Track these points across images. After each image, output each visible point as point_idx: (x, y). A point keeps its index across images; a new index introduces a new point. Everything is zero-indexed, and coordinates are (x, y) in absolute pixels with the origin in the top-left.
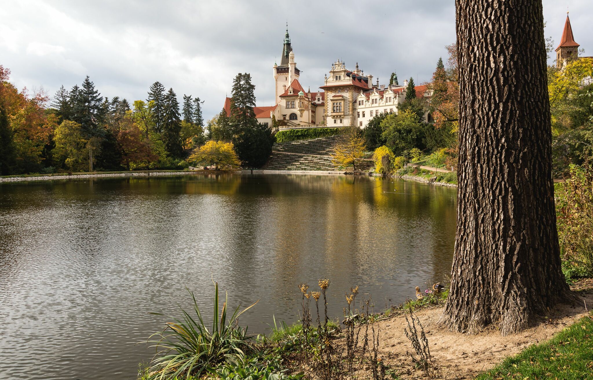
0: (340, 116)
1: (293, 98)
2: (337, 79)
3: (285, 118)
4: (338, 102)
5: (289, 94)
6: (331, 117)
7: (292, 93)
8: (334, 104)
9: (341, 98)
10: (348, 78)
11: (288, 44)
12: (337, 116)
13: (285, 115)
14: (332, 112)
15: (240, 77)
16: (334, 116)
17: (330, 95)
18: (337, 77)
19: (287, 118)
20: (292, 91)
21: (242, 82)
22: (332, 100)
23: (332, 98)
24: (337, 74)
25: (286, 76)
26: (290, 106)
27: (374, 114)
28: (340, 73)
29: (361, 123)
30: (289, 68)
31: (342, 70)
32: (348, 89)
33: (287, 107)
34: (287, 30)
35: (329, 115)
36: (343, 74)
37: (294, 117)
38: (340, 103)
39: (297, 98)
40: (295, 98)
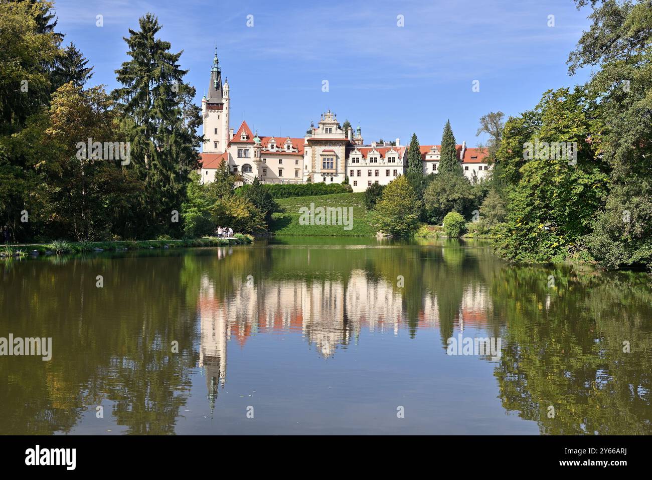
0: (332, 174)
1: (247, 146)
2: (326, 131)
3: (236, 169)
4: (330, 157)
5: (242, 139)
6: (321, 174)
8: (324, 159)
9: (333, 153)
10: (341, 132)
12: (328, 173)
13: (237, 166)
14: (322, 168)
16: (324, 173)
17: (319, 150)
18: (327, 129)
19: (240, 169)
20: (245, 137)
22: (321, 155)
23: (322, 153)
24: (327, 125)
25: (219, 113)
26: (243, 155)
27: (373, 174)
28: (331, 125)
29: (355, 183)
30: (223, 104)
31: (333, 122)
32: (340, 144)
33: (240, 156)
34: (216, 55)
35: (317, 172)
36: (335, 126)
37: (247, 168)
38: (332, 159)
39: (254, 145)
40: (250, 145)
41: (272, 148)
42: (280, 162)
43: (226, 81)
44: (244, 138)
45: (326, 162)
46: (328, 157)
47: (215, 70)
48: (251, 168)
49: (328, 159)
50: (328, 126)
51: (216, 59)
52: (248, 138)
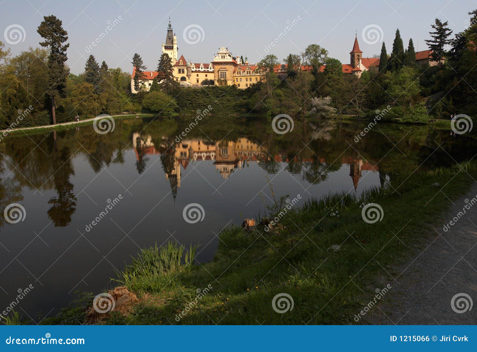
0: (225, 80)
1: (183, 67)
2: (222, 57)
3: (177, 80)
4: (224, 72)
5: (180, 64)
7: (182, 64)
9: (226, 69)
10: (230, 57)
12: (223, 80)
13: (178, 78)
14: (220, 77)
17: (217, 67)
19: (179, 79)
23: (220, 69)
24: (222, 54)
25: (171, 51)
26: (181, 72)
27: (249, 80)
28: (224, 54)
29: (239, 85)
30: (173, 46)
31: (225, 52)
32: (230, 64)
33: (179, 73)
34: (170, 22)
35: (217, 79)
36: (227, 55)
37: (183, 79)
38: (225, 73)
39: (186, 67)
40: (184, 67)
41: (202, 69)
42: (206, 76)
43: (175, 35)
44: (181, 63)
45: (222, 74)
46: (223, 71)
47: (170, 29)
48: (186, 78)
49: (223, 73)
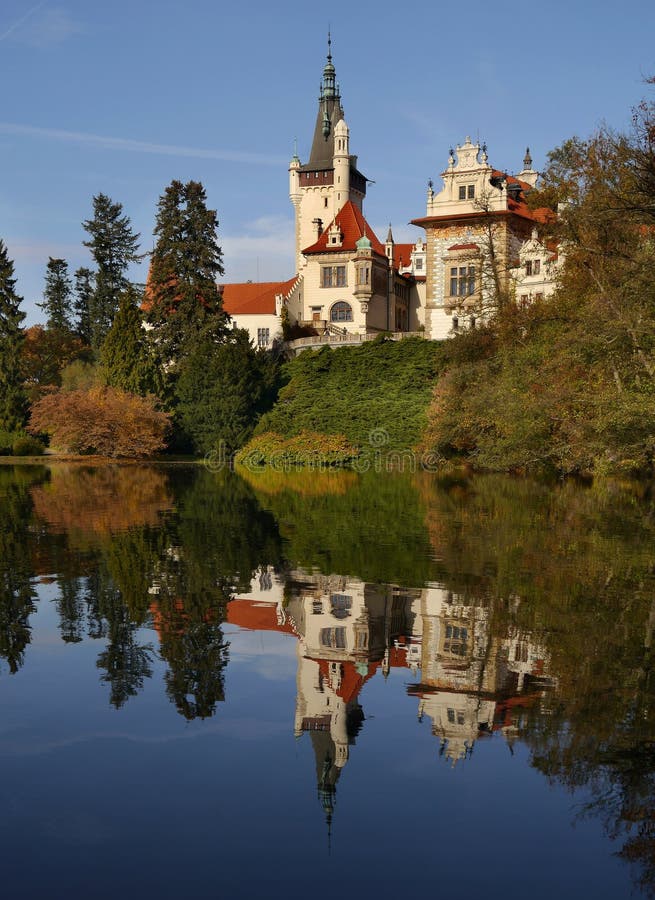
1: (341, 256)
3: (316, 317)
4: (467, 264)
5: (330, 244)
6: (444, 310)
7: (338, 244)
8: (453, 270)
10: (496, 191)
11: (334, 99)
12: (463, 306)
13: (319, 308)
14: (448, 294)
15: (175, 192)
16: (453, 307)
17: (442, 244)
18: (462, 189)
19: (325, 315)
20: (338, 237)
21: (183, 207)
22: (445, 259)
23: (447, 254)
24: (462, 179)
25: (325, 193)
26: (334, 281)
30: (333, 169)
31: (477, 166)
32: (495, 222)
33: (326, 282)
34: (330, 57)
35: (438, 304)
37: (341, 311)
38: (472, 268)
39: (354, 255)
40: (346, 256)
44: (334, 240)
45: (458, 276)
46: (462, 264)
47: (327, 92)
48: (349, 309)
49: (462, 269)
50: (466, 180)
51: (328, 67)
52: (342, 239)
